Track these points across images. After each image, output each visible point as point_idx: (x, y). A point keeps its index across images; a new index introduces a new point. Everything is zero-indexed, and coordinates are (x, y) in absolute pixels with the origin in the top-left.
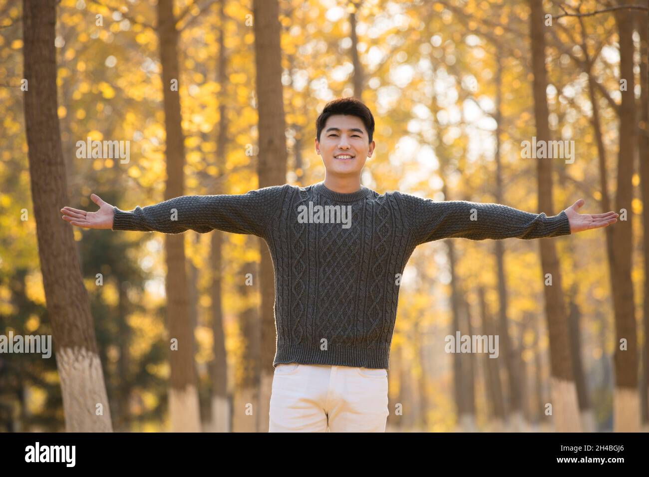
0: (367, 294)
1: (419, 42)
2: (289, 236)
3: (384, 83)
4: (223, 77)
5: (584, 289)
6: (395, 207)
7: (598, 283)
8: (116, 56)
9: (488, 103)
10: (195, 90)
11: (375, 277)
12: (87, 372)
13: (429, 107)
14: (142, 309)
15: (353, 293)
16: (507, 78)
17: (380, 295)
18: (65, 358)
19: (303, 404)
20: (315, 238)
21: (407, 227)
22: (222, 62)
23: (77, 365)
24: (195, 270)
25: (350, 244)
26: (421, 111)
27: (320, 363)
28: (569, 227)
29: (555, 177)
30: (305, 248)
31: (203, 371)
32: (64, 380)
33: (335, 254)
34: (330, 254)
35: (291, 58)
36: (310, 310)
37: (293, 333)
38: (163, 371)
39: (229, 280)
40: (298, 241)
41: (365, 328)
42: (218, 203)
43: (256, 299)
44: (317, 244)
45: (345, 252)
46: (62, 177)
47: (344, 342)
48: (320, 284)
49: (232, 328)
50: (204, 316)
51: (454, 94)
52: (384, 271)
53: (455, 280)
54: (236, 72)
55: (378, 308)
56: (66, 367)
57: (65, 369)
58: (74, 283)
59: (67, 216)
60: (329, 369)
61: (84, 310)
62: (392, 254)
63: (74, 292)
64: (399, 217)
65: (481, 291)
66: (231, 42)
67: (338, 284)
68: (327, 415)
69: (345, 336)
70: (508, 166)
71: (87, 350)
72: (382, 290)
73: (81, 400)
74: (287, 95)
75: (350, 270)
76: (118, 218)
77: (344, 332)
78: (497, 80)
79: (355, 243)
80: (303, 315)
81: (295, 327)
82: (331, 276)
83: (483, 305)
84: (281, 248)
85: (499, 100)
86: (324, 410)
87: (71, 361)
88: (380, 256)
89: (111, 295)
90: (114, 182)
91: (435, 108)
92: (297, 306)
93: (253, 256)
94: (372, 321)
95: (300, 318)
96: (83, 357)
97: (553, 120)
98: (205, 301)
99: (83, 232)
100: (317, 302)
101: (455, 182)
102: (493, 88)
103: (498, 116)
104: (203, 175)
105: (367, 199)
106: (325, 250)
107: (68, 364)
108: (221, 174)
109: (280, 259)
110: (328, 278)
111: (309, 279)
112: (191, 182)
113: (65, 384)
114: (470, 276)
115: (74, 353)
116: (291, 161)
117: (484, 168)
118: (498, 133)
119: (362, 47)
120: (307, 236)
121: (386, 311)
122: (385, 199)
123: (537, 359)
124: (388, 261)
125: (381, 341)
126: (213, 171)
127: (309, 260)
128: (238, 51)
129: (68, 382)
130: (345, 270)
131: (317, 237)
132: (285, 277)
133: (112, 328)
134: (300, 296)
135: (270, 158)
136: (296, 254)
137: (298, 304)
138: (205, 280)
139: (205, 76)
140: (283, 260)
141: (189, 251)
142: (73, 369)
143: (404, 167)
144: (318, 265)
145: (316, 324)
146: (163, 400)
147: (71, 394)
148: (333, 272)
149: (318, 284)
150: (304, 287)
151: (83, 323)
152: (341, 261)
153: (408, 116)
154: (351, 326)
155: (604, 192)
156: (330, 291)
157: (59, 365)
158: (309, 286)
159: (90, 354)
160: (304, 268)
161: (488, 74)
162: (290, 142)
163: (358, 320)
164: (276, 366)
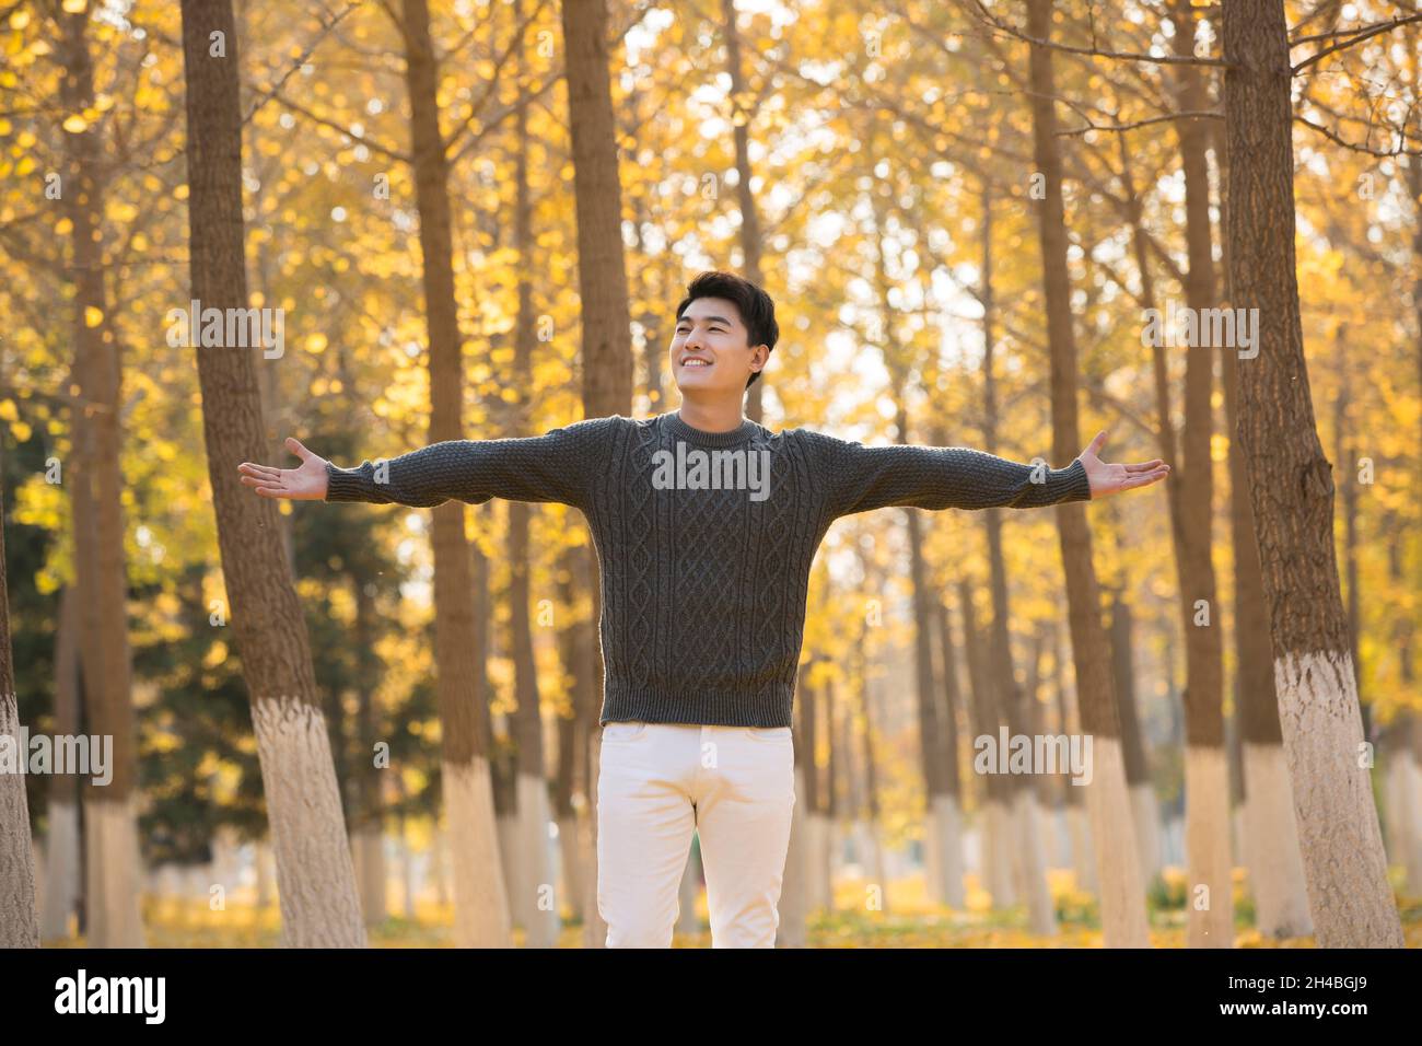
0: (756, 604)
1: (853, 174)
2: (623, 507)
3: (796, 242)
4: (524, 238)
5: (1136, 580)
6: (798, 457)
7: (1159, 570)
8: (345, 207)
9: (970, 273)
10: (478, 260)
11: (768, 577)
12: (303, 737)
13: (871, 284)
14: (399, 629)
15: (733, 601)
16: (1001, 232)
17: (777, 606)
18: (266, 715)
19: (656, 790)
20: (669, 511)
21: (819, 491)
22: (524, 211)
23: (285, 726)
24: (482, 559)
25: (726, 520)
26: (861, 289)
27: (681, 722)
28: (1088, 490)
29: (1082, 397)
30: (652, 528)
31: (500, 729)
32: (264, 751)
33: (701, 537)
34: (693, 536)
35: (639, 205)
36: (662, 632)
37: (632, 670)
38: (433, 730)
39: (542, 576)
40: (639, 515)
41: (755, 662)
42: (503, 456)
43: (585, 608)
44: (671, 519)
45: (717, 534)
46: (256, 412)
47: (720, 685)
48: (678, 587)
49: (548, 657)
50: (500, 640)
51: (912, 259)
52: (782, 565)
53: (918, 568)
54: (546, 230)
55: (772, 627)
56: (268, 729)
57: (266, 734)
58: (278, 589)
59: (249, 477)
60: (698, 731)
61: (295, 634)
62: (796, 536)
63: (279, 605)
64: (804, 474)
65: (965, 589)
66: (537, 180)
67: (707, 586)
68: (695, 807)
69: (722, 677)
70: (1005, 379)
71: (303, 701)
72: (779, 597)
73: (294, 784)
74: (632, 265)
75: (728, 563)
76: (336, 483)
77: (721, 669)
78: (984, 235)
79: (734, 519)
80: (649, 640)
81: (636, 660)
82: (695, 573)
83: (968, 610)
84: (610, 526)
85: (987, 269)
86: (690, 798)
87: (276, 721)
88: (776, 541)
89: (344, 603)
90: (347, 416)
91: (883, 284)
92: (638, 623)
93: (580, 536)
94: (764, 649)
95: (645, 645)
96: (295, 711)
97: (1078, 299)
98: (502, 613)
99: (293, 502)
100: (673, 618)
101: (917, 405)
102: (978, 247)
103: (986, 296)
104: (492, 401)
105: (752, 442)
106: (685, 530)
107: (271, 724)
108: (524, 400)
109: (609, 546)
110: (691, 577)
111: (659, 578)
112: (474, 414)
113: (266, 757)
114: (945, 563)
115: (280, 707)
116: (640, 376)
117: (965, 381)
118: (987, 323)
119: (756, 185)
120: (654, 506)
121: (786, 633)
122: (782, 441)
123: (1060, 697)
124: (790, 547)
125: (777, 682)
126: (510, 396)
127: (658, 547)
128: (548, 195)
129: (271, 754)
130: (720, 564)
131: (672, 509)
132: (617, 575)
133: (350, 660)
134: (644, 608)
135: (604, 373)
136: (636, 537)
137: (640, 621)
138: (500, 577)
139: (496, 237)
140: (613, 546)
141: (471, 531)
142: (279, 735)
143: (833, 381)
144: (673, 555)
145: (673, 656)
146: (435, 779)
147: (277, 774)
148: (700, 567)
149: (674, 587)
150: (650, 591)
151: (295, 654)
152: (712, 549)
153: (838, 297)
154: (731, 657)
155: (1165, 423)
156: (695, 598)
157: (256, 726)
158: (658, 591)
159: (307, 707)
160: (649, 560)
161: (969, 226)
162: (638, 344)
163: (741, 648)
164: (604, 724)
